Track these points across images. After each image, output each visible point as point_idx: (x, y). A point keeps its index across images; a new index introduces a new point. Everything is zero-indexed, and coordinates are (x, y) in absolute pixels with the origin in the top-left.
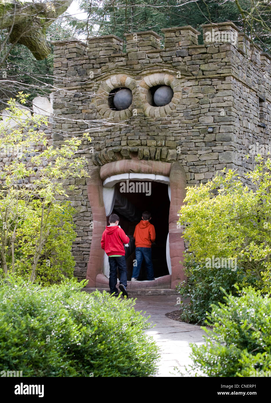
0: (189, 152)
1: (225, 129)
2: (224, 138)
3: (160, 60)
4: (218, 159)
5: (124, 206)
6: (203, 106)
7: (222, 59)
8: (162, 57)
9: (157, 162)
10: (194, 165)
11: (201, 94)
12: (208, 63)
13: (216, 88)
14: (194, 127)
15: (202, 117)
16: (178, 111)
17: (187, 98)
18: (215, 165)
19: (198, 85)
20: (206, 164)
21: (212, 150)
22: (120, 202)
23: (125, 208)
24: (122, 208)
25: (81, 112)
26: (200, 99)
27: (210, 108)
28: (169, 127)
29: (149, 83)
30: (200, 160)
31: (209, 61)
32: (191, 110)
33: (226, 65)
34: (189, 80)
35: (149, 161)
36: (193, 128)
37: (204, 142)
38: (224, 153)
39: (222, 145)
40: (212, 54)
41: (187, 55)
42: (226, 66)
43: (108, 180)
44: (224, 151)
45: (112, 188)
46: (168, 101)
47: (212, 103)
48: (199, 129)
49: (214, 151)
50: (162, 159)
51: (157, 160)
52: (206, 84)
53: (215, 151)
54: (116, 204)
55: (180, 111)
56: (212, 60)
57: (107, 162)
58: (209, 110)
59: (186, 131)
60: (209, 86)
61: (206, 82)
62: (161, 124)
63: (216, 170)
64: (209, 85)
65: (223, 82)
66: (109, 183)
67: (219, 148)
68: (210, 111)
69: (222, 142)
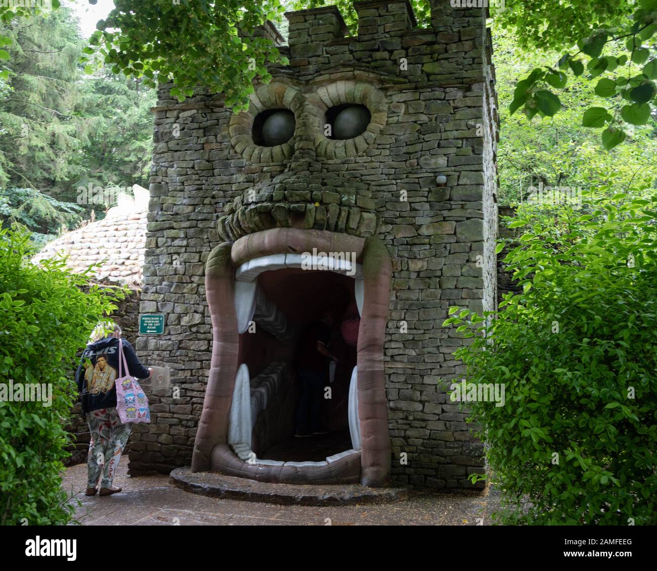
0: (398, 220)
1: (469, 178)
2: (466, 196)
3: (348, 56)
4: (455, 234)
5: (270, 316)
6: (427, 137)
7: (466, 53)
8: (351, 52)
9: (339, 234)
10: (407, 244)
11: (424, 116)
12: (438, 60)
13: (452, 104)
14: (411, 176)
15: (427, 157)
16: (379, 147)
17: (398, 122)
18: (448, 246)
19: (419, 99)
20: (432, 242)
21: (444, 218)
22: (264, 309)
23: (271, 319)
24: (266, 319)
25: (203, 149)
26: (421, 125)
27: (441, 140)
28: (362, 175)
29: (327, 97)
30: (419, 235)
31: (441, 56)
32: (405, 144)
33: (473, 63)
34: (401, 91)
35: (327, 233)
36: (407, 177)
37: (427, 202)
38: (468, 222)
39: (462, 208)
40: (447, 44)
41: (399, 48)
42: (474, 65)
43: (245, 268)
44: (468, 218)
45: (253, 281)
46: (361, 129)
47: (445, 131)
48: (418, 178)
49: (447, 219)
50: (350, 228)
51: (341, 231)
52: (435, 97)
53: (451, 218)
54: (259, 313)
55: (384, 146)
56: (446, 55)
57: (244, 233)
58: (439, 144)
59: (394, 182)
60: (439, 102)
61: (434, 95)
62: (347, 170)
63: (450, 253)
64: (440, 100)
65: (468, 94)
66: (247, 272)
67: (457, 213)
68: (442, 145)
69: (464, 203)
